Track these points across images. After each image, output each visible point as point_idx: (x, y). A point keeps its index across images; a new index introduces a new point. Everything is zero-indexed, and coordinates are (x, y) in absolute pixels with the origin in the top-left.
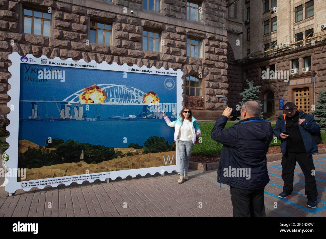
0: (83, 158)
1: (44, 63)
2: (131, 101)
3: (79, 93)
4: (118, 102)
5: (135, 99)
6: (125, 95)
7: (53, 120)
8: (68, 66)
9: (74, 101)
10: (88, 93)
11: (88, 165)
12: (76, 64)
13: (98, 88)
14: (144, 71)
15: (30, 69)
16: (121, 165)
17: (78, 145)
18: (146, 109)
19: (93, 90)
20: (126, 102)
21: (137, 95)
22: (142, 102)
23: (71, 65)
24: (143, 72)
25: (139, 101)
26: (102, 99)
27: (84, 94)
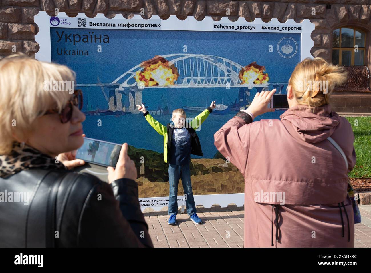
0: (144, 173)
1: (81, 25)
2: (219, 81)
3: (135, 71)
4: (197, 83)
5: (226, 78)
6: (208, 71)
7: (99, 114)
8: (117, 27)
9: (128, 83)
10: (148, 70)
11: (152, 185)
12: (129, 24)
13: (163, 61)
14: (240, 28)
15: (64, 37)
16: (204, 186)
17: (136, 152)
18: (245, 95)
19: (157, 65)
20: (210, 83)
21: (229, 71)
22: (237, 82)
23: (121, 25)
24: (238, 30)
25: (232, 81)
26: (171, 79)
27: (143, 72)
